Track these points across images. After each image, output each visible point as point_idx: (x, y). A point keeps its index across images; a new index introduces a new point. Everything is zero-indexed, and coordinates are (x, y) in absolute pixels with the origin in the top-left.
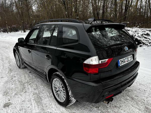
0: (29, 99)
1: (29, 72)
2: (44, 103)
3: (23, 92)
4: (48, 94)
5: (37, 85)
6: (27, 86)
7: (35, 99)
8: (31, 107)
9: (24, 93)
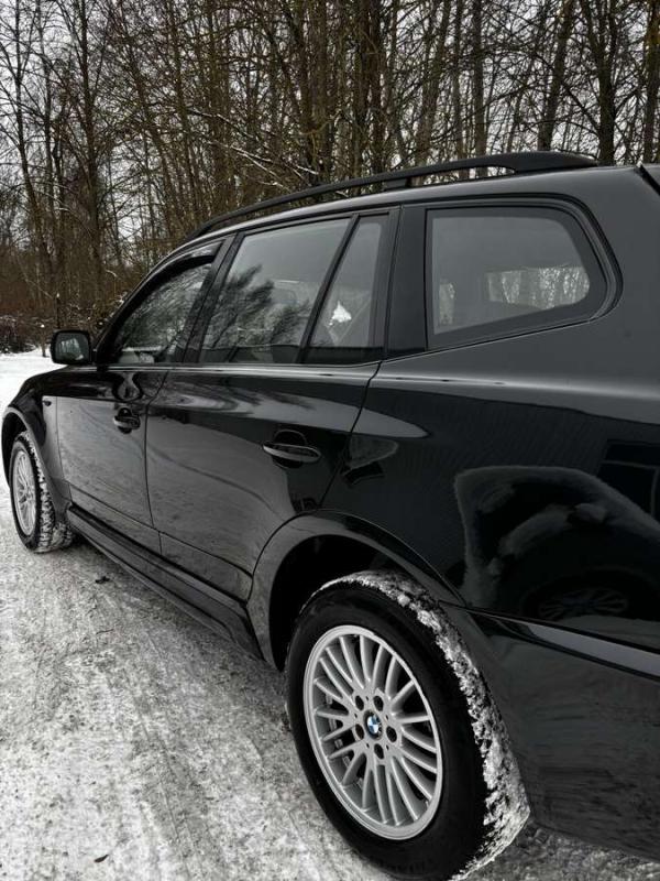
0: (104, 782)
1: (96, 577)
2: (229, 828)
3: (57, 725)
4: (253, 756)
5: (155, 674)
6: (82, 679)
7: (148, 787)
8: (119, 856)
9: (65, 728)
